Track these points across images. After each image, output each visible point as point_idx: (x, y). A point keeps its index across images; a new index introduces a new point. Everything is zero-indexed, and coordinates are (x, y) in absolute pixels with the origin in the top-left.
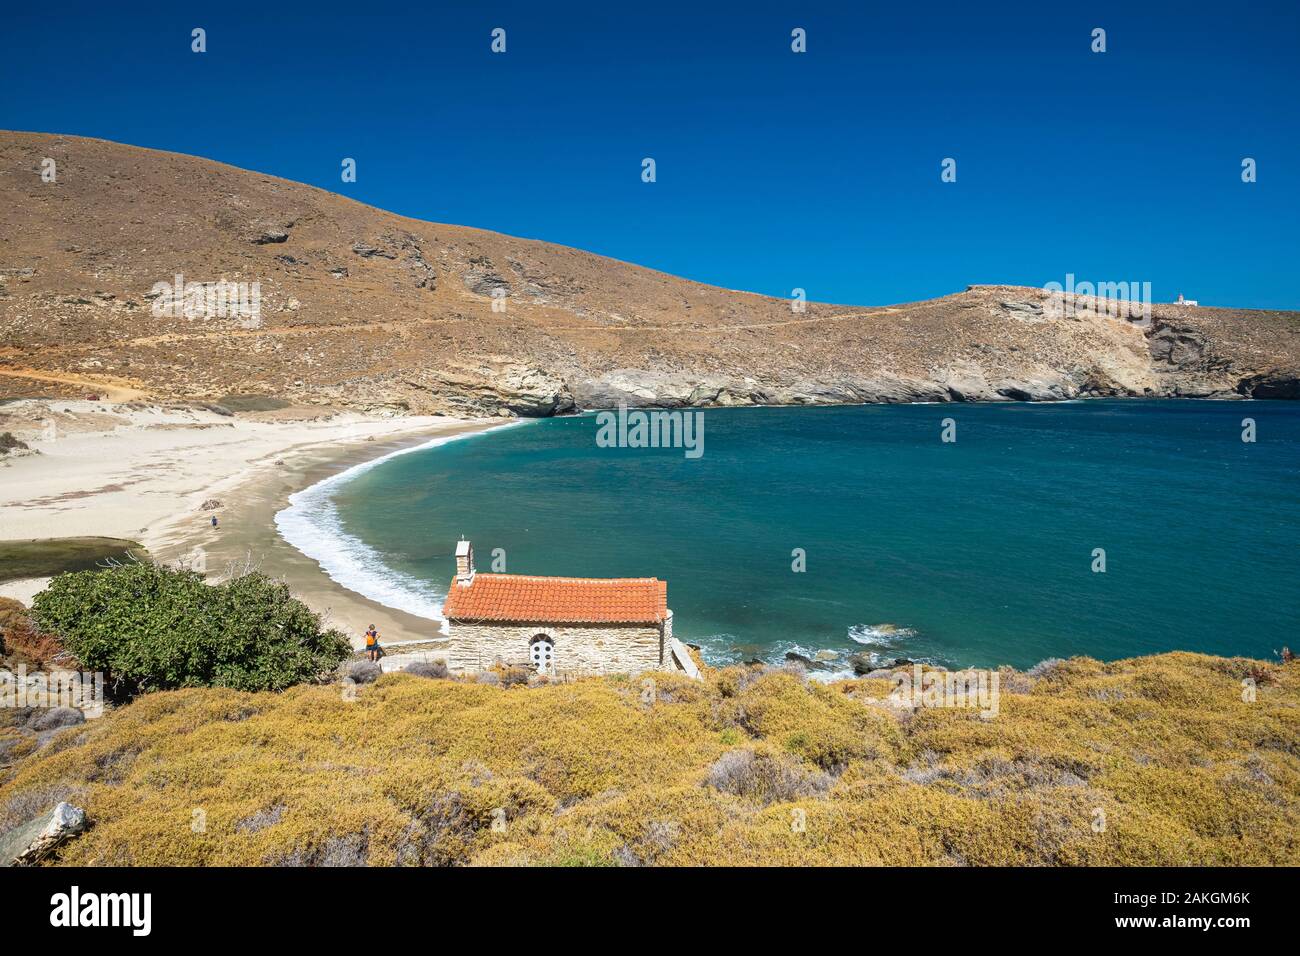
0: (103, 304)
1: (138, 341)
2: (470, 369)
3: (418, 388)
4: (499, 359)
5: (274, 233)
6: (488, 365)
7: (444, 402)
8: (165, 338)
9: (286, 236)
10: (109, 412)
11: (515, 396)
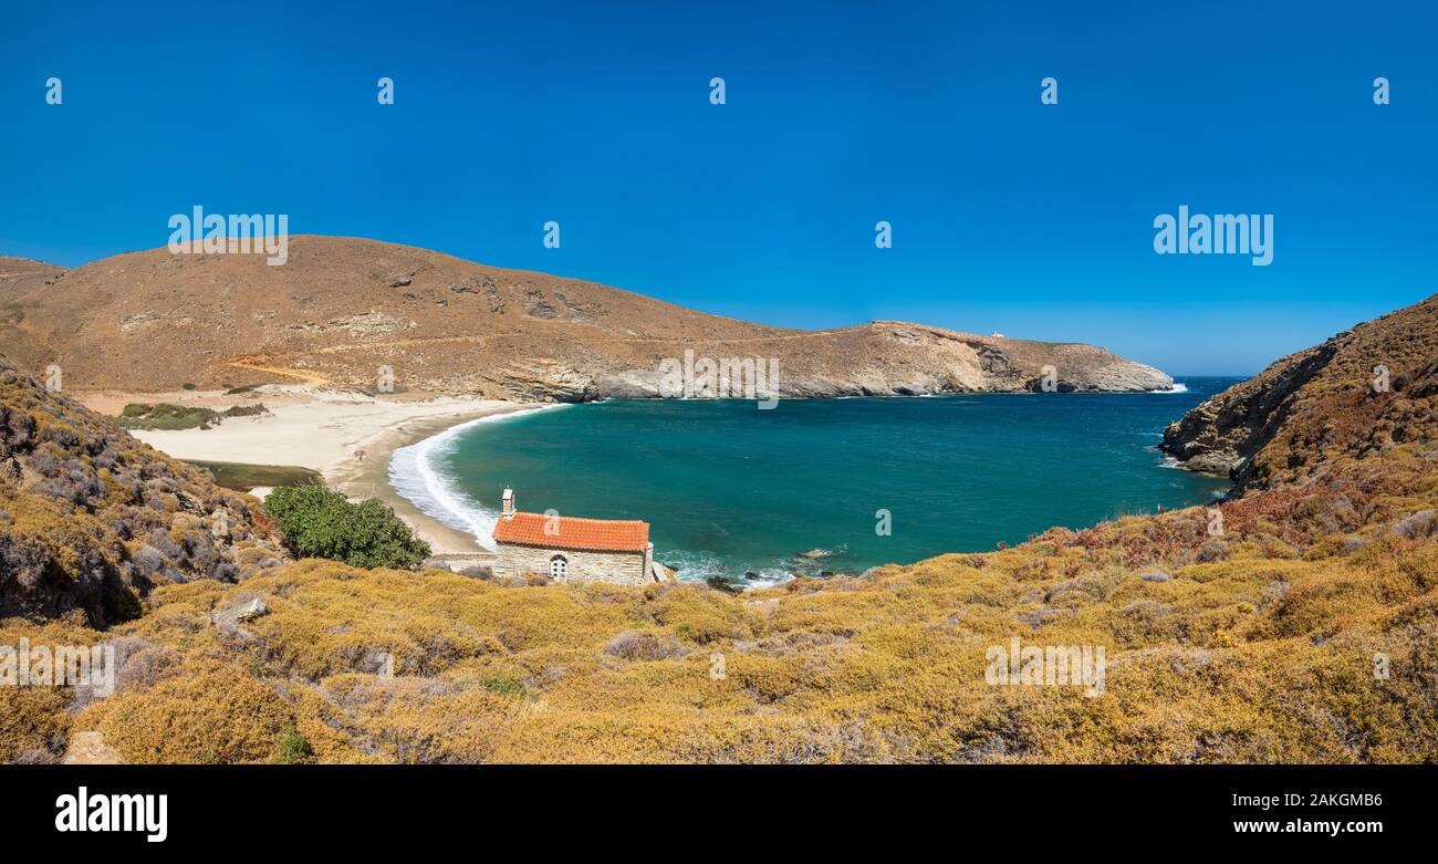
0: (308, 328)
1: (325, 350)
2: (526, 368)
3: (491, 380)
4: (546, 361)
5: (403, 280)
6: (539, 365)
7: (507, 391)
8: (339, 348)
9: (410, 282)
10: (309, 393)
11: (556, 388)
